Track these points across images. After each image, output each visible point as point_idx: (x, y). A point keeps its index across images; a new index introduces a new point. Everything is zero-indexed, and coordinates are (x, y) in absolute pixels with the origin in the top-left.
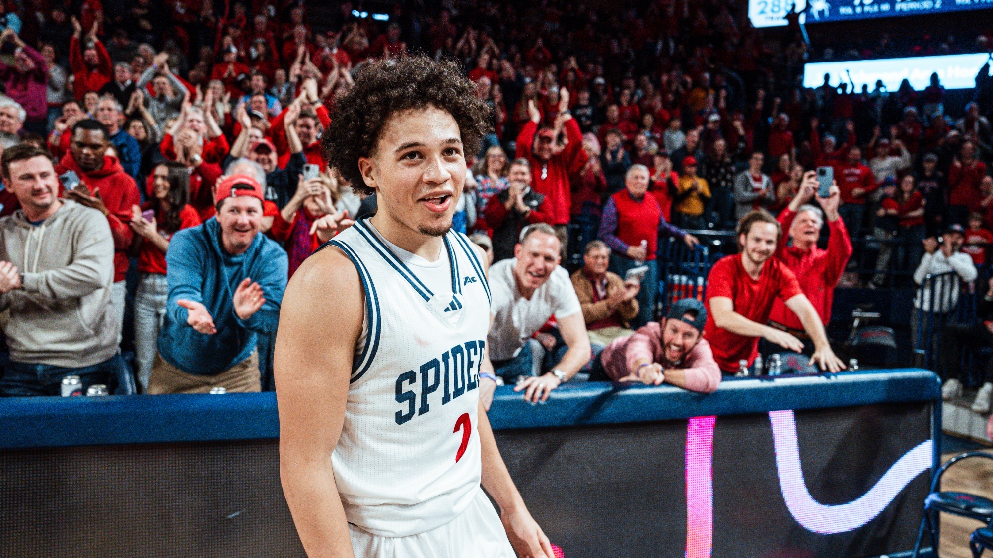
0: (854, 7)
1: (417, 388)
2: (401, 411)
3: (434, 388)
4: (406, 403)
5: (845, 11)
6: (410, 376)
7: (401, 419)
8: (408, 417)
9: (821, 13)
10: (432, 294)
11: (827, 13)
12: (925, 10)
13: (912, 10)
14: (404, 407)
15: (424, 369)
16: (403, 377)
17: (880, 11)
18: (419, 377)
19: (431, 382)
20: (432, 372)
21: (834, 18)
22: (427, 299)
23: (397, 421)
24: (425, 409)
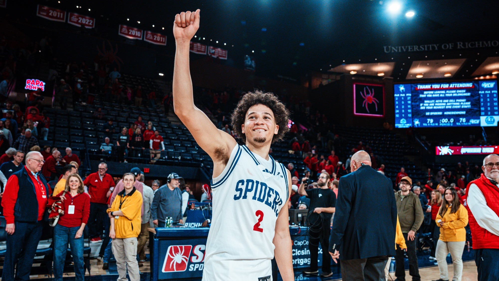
0: (427, 124)
1: (244, 187)
2: (236, 195)
3: (251, 190)
4: (239, 192)
5: (425, 125)
6: (242, 182)
7: (236, 198)
8: (238, 198)
9: (418, 125)
10: (260, 164)
11: (419, 125)
12: (448, 126)
13: (444, 126)
14: (238, 194)
15: (248, 181)
16: (240, 181)
17: (435, 125)
18: (245, 183)
19: (250, 187)
20: (250, 184)
21: (422, 126)
22: (257, 164)
23: (234, 199)
24: (245, 197)
